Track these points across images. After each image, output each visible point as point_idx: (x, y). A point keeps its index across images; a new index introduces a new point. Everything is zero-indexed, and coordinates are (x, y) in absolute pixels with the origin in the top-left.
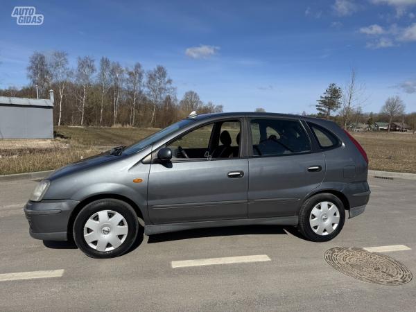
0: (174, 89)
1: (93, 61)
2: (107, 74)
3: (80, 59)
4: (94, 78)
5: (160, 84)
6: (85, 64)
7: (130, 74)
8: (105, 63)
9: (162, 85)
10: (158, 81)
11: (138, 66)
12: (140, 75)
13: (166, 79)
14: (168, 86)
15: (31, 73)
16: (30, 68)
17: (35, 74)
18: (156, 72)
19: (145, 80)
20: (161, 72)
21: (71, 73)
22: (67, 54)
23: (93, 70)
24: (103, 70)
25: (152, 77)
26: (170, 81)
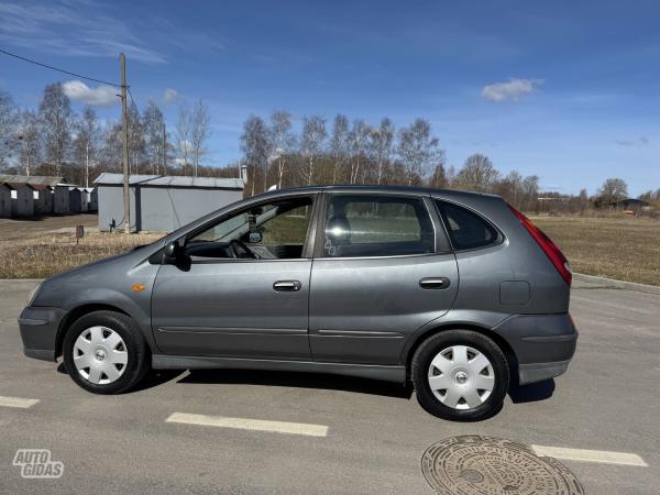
0: (441, 152)
1: (323, 122)
2: (343, 138)
3: (305, 119)
4: (325, 146)
5: (419, 147)
6: (313, 127)
7: (375, 136)
8: (341, 122)
9: (422, 149)
10: (416, 143)
11: (386, 123)
12: (390, 136)
13: (430, 139)
14: (432, 149)
15: (245, 144)
16: (244, 137)
17: (250, 145)
18: (413, 129)
19: (396, 142)
20: (422, 128)
21: (293, 139)
22: (289, 115)
23: (323, 134)
24: (337, 133)
25: (406, 138)
26: (435, 142)
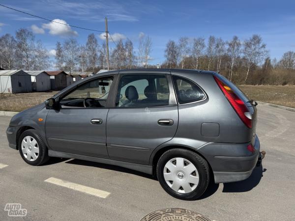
0: (267, 52)
1: (203, 40)
2: (213, 47)
3: (195, 40)
4: (204, 52)
5: (255, 49)
6: (199, 43)
7: (230, 45)
8: (212, 40)
9: (257, 50)
10: (253, 47)
11: (236, 38)
12: (239, 45)
13: (261, 45)
14: (262, 50)
15: (167, 54)
16: (166, 51)
17: (169, 54)
18: (252, 40)
19: (242, 48)
20: (256, 40)
21: (189, 50)
22: (187, 39)
23: (204, 46)
24: (210, 45)
25: (248, 45)
26: (264, 46)
